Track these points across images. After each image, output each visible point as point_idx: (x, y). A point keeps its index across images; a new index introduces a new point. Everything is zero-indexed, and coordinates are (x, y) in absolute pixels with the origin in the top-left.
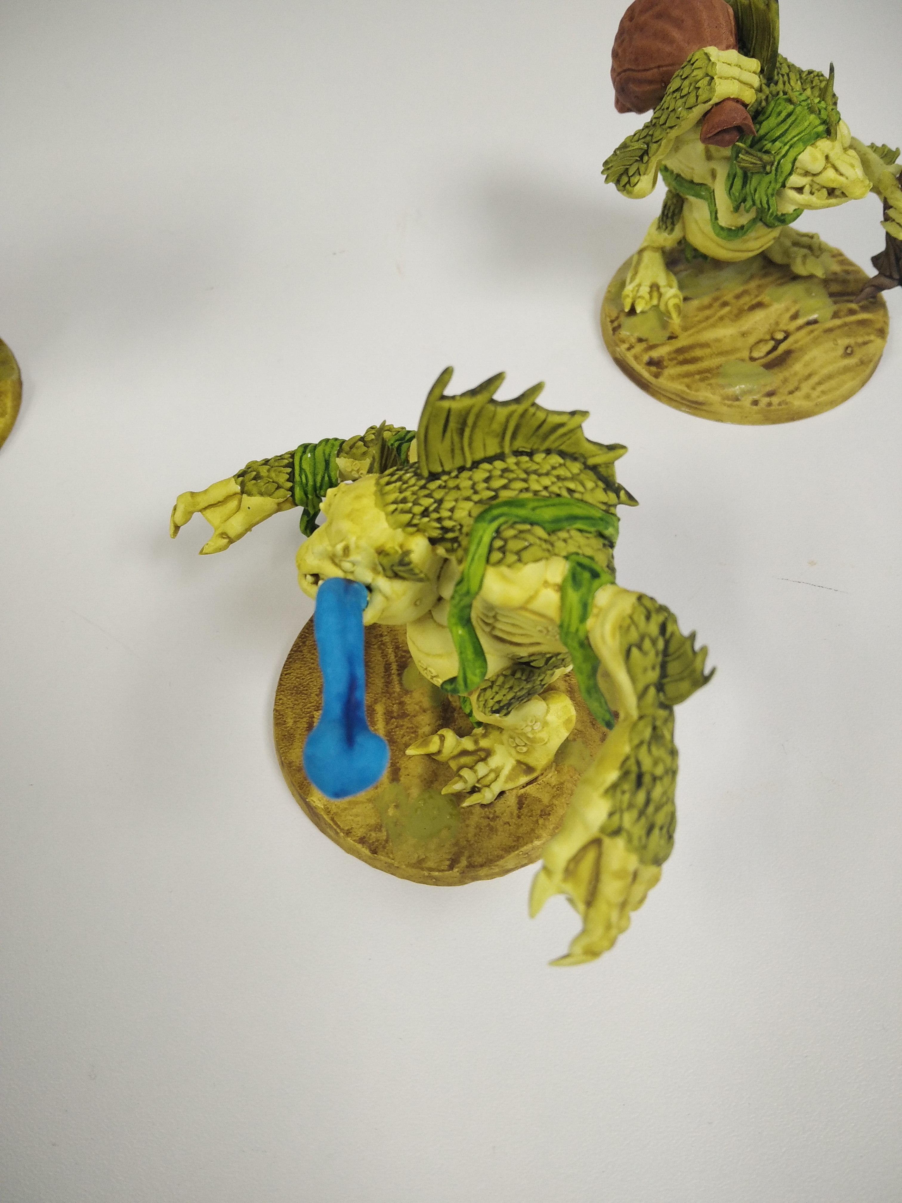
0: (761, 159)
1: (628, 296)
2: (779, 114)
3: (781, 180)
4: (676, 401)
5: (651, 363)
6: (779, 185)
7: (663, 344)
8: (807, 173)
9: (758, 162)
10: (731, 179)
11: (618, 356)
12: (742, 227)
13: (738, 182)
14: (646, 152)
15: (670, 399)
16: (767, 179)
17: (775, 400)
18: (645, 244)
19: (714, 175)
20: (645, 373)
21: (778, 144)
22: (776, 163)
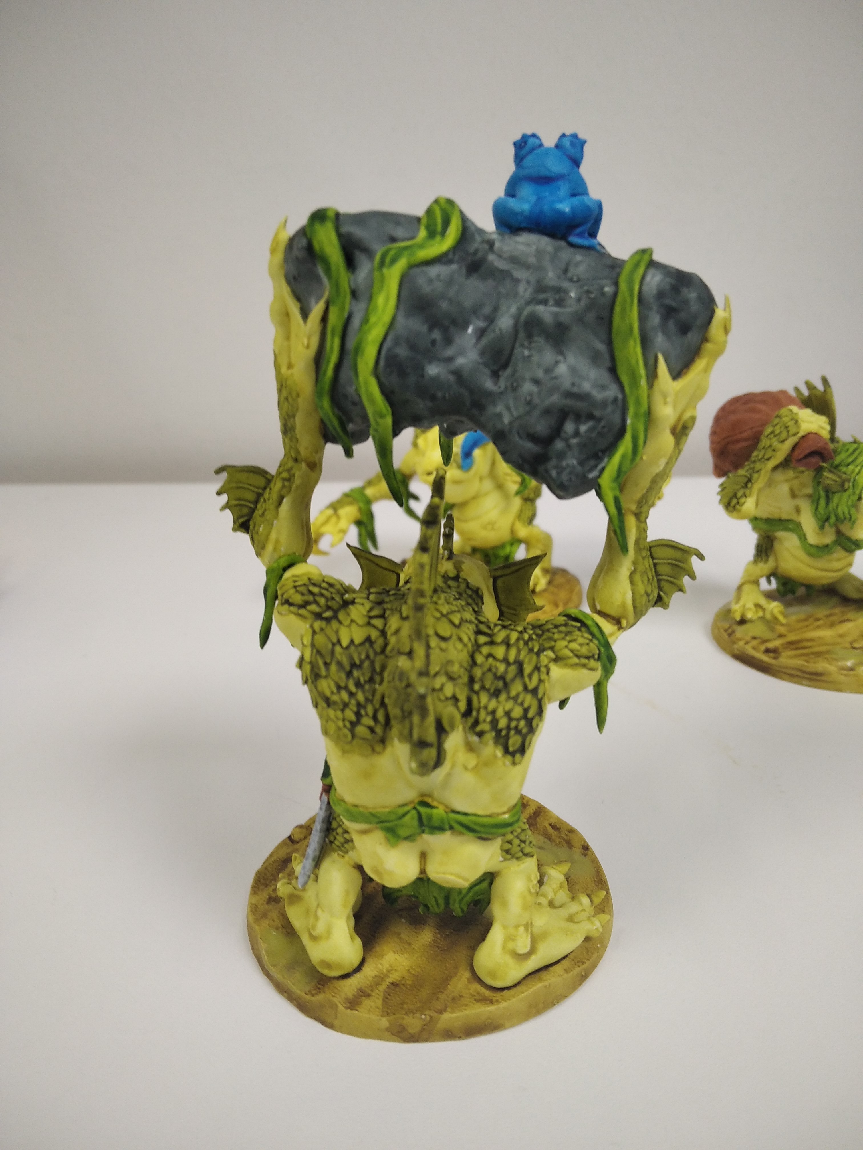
0: (840, 477)
1: (736, 611)
2: (847, 450)
3: (857, 492)
4: (797, 676)
5: (767, 651)
6: (856, 497)
7: (775, 639)
9: (838, 479)
10: (815, 505)
11: (736, 652)
12: (827, 546)
13: (823, 502)
14: (750, 480)
15: (792, 675)
16: (847, 493)
18: (743, 581)
19: (798, 510)
20: (765, 658)
21: (851, 467)
22: (852, 480)
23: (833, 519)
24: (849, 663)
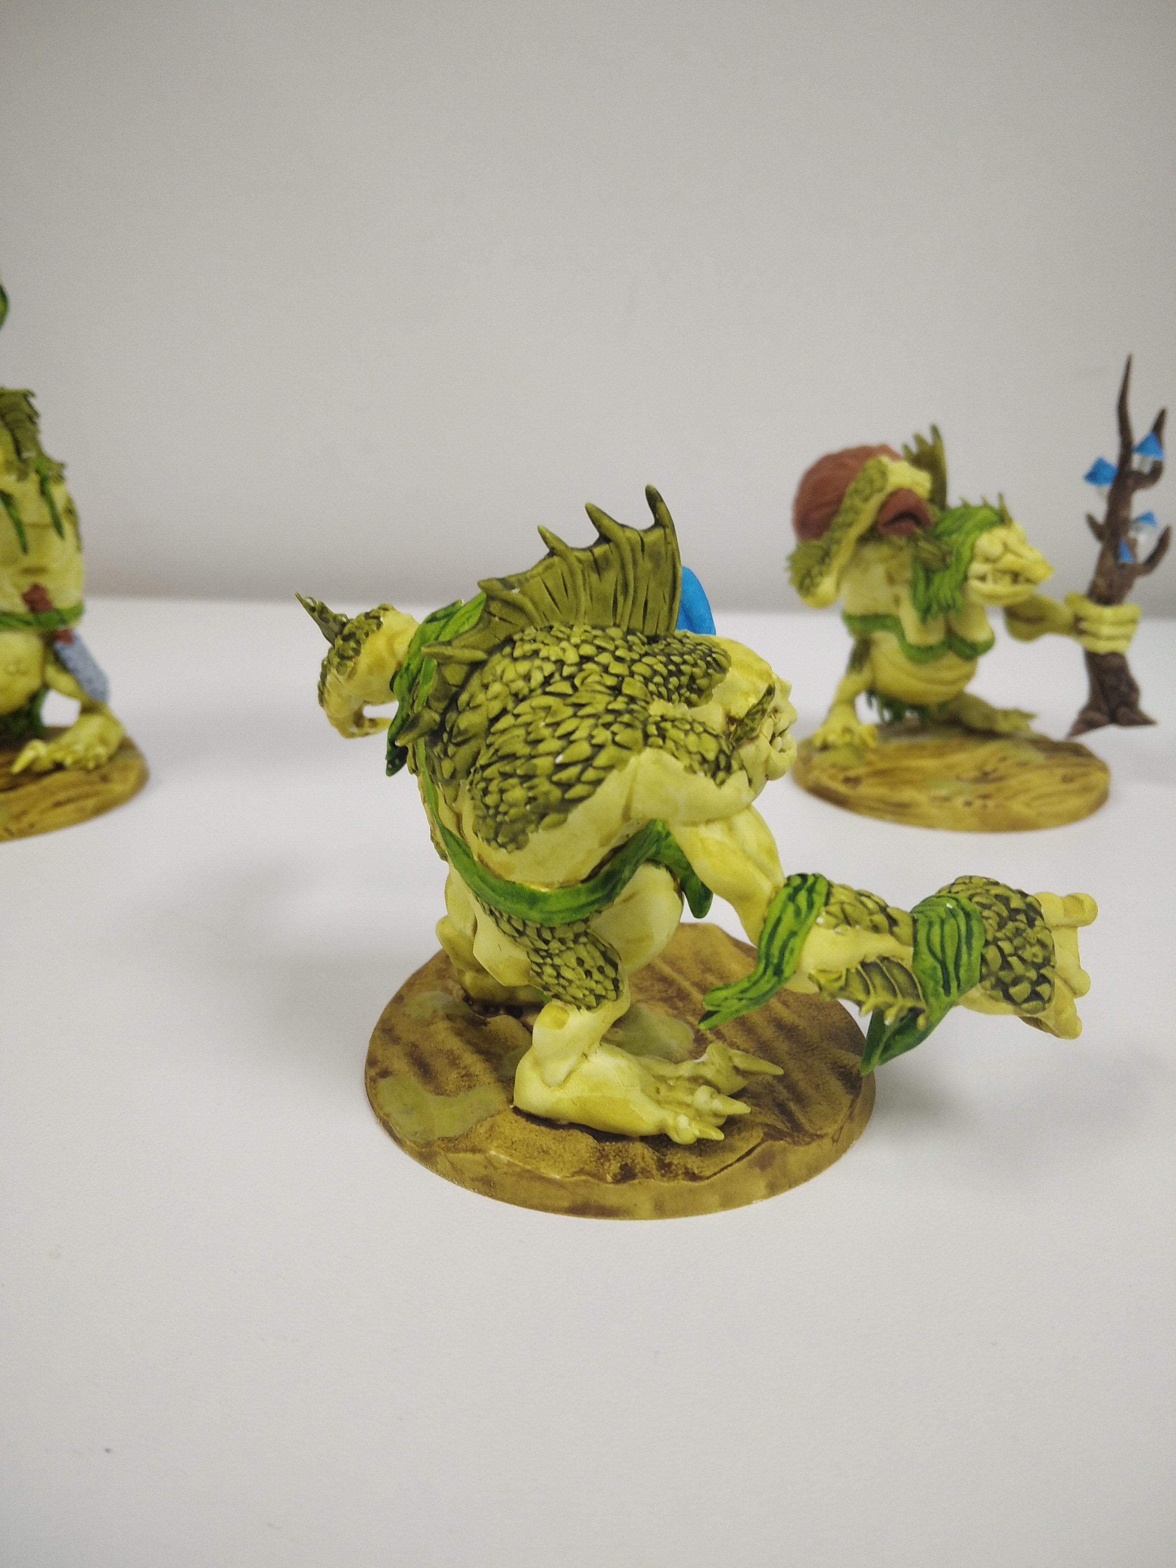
0: (940, 549)
2: (953, 516)
3: (962, 569)
4: (879, 810)
5: (847, 780)
6: (961, 577)
7: (859, 767)
8: (987, 560)
9: (938, 552)
10: (913, 590)
12: (934, 648)
13: (921, 586)
14: (827, 554)
15: (873, 809)
16: (949, 571)
17: (991, 803)
18: (834, 701)
19: (897, 601)
20: (841, 788)
21: (955, 536)
22: (954, 553)
23: (935, 607)
24: (943, 792)
